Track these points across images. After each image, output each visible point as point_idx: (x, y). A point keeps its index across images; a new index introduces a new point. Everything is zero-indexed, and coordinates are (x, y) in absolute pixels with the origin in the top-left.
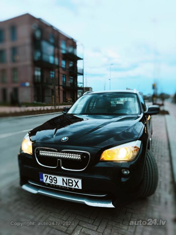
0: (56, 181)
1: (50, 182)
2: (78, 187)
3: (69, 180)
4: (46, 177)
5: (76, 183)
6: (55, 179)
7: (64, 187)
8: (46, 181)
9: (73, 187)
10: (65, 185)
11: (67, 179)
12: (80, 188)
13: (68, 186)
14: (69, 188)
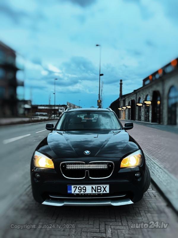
0: (85, 190)
1: (79, 192)
2: (106, 192)
3: (98, 187)
4: (75, 188)
5: (105, 189)
6: (84, 188)
7: (93, 194)
8: (74, 192)
9: (102, 192)
10: (94, 192)
11: (96, 187)
12: (108, 192)
13: (97, 193)
14: (97, 194)
